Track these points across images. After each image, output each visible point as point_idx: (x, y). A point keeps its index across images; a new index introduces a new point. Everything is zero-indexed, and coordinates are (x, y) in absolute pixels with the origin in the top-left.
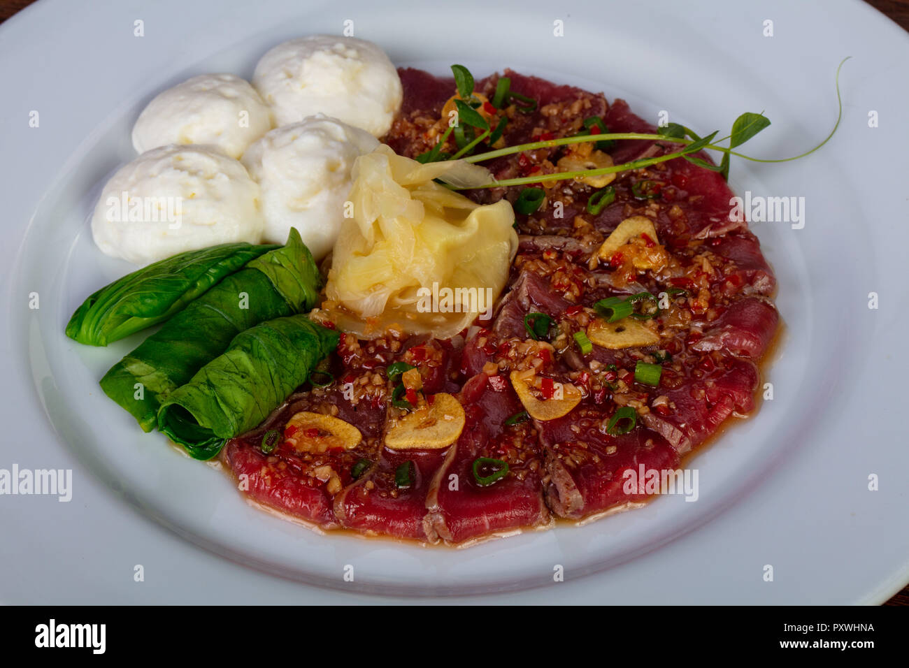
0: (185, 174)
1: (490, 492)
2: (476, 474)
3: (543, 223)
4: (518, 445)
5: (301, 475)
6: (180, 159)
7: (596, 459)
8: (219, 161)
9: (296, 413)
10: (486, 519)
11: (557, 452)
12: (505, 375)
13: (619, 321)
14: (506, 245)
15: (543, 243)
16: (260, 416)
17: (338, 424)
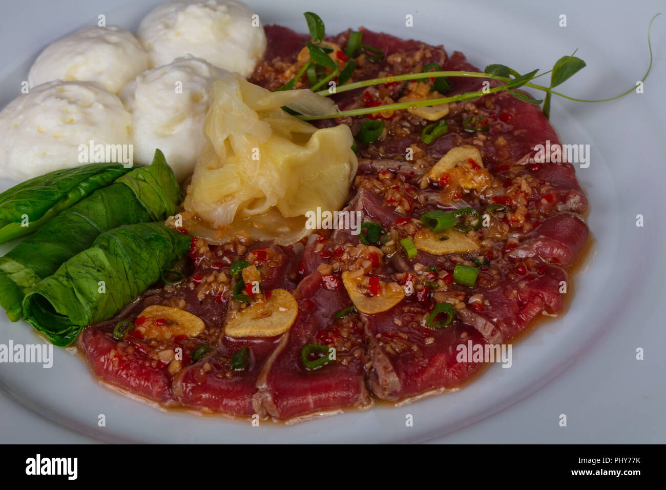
0: (64, 102)
1: (316, 375)
2: (304, 358)
3: (381, 149)
4: (345, 335)
5: (145, 358)
6: (63, 91)
7: (415, 348)
8: (96, 93)
9: (148, 306)
10: (311, 399)
11: (379, 340)
12: (337, 276)
13: (443, 231)
14: (347, 167)
15: (379, 165)
16: (114, 307)
17: (184, 316)
